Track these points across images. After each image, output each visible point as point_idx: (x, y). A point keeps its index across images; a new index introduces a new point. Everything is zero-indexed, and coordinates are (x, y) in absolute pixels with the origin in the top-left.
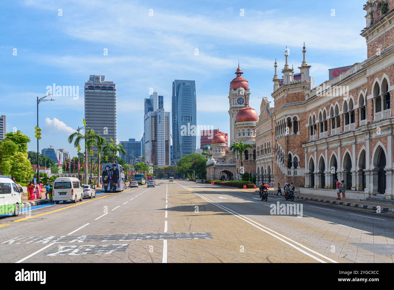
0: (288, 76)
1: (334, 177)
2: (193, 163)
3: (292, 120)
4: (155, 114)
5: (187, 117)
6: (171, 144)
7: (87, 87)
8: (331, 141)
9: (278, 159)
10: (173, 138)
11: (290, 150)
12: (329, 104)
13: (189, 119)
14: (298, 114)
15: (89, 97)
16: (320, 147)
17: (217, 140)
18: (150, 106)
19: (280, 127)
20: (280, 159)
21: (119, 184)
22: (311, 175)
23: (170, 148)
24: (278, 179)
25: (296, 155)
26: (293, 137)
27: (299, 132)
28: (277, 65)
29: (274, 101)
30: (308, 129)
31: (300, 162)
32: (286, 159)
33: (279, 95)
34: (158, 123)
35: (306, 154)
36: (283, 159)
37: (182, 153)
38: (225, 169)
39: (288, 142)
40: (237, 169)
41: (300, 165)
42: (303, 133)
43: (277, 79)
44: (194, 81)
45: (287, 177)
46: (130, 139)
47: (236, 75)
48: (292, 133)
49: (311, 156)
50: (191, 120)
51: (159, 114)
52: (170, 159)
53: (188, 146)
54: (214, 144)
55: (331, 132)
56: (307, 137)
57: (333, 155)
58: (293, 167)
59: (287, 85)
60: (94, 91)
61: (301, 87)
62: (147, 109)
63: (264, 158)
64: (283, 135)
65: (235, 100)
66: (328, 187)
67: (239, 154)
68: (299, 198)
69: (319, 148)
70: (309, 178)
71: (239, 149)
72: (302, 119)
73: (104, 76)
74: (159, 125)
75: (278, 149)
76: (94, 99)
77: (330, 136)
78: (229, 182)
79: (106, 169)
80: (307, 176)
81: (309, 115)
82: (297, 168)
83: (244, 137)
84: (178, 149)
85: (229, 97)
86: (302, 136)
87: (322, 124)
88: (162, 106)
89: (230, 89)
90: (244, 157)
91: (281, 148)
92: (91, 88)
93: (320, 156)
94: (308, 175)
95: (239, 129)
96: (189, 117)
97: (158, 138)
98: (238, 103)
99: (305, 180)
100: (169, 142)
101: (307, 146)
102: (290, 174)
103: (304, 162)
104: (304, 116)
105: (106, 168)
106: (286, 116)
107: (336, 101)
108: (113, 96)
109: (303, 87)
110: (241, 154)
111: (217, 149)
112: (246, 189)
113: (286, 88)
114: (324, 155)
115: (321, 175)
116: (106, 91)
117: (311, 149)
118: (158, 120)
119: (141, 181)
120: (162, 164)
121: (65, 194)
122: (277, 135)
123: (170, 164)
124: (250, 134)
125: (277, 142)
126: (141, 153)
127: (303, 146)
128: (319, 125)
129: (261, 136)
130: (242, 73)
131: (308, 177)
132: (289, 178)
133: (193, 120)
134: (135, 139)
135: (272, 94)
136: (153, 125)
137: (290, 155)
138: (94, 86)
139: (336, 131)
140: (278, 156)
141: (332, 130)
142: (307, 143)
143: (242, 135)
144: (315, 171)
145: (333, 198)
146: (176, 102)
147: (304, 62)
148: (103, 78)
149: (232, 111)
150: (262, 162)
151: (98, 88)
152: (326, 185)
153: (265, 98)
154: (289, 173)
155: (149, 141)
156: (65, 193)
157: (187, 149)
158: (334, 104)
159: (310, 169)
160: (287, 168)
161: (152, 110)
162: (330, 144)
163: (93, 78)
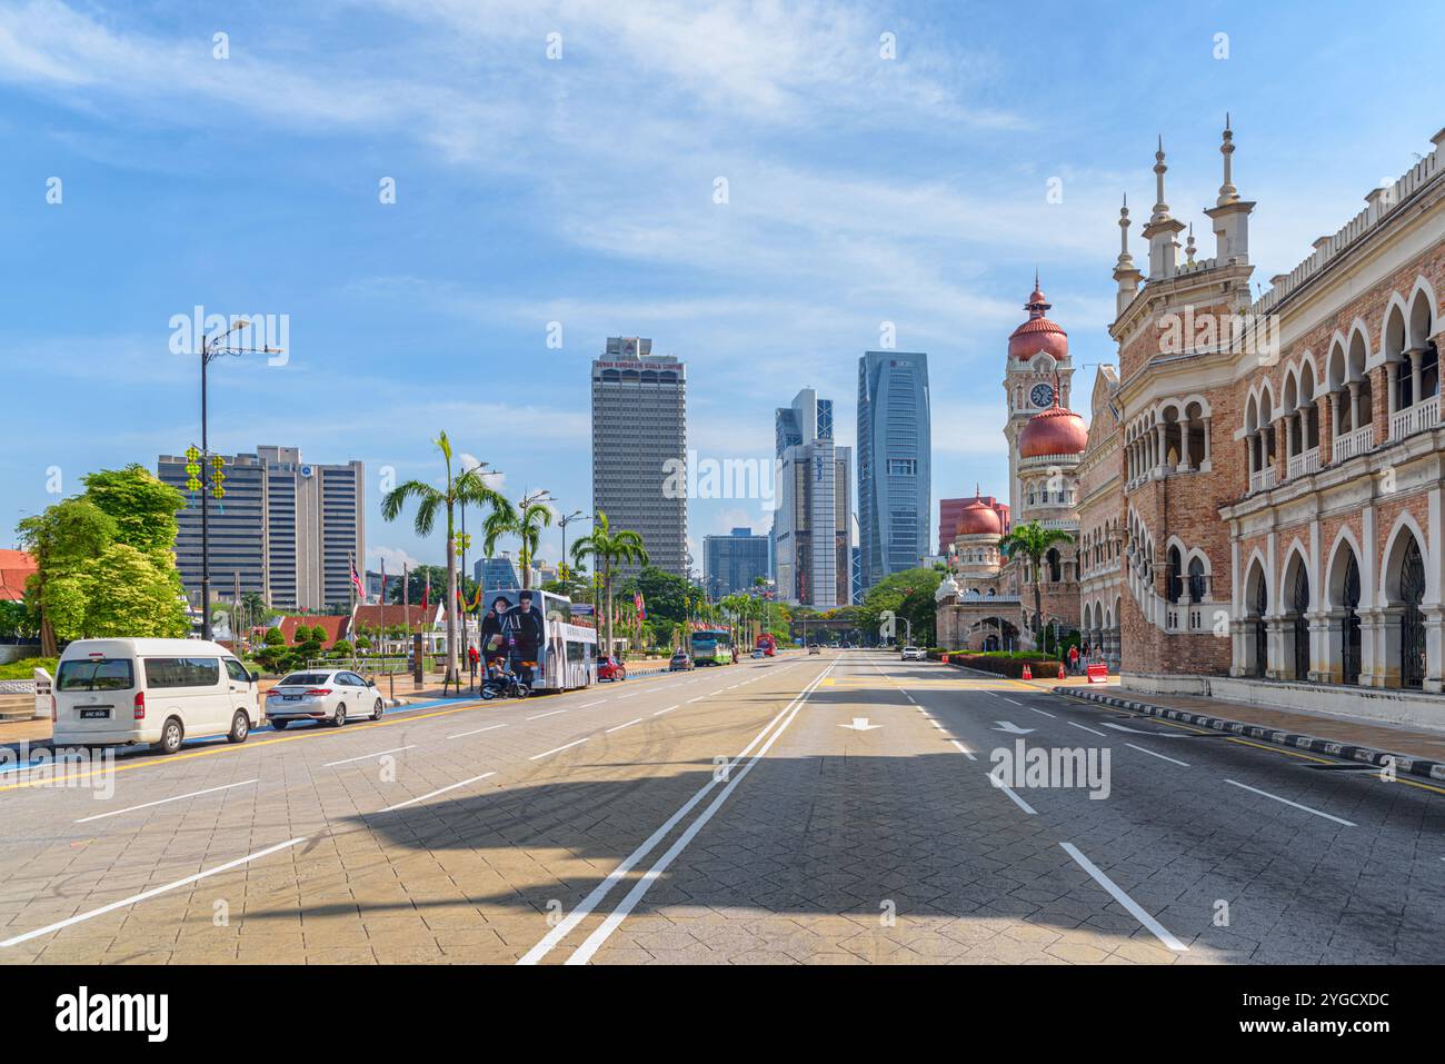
0: (1168, 249)
1: (1348, 634)
2: (906, 595)
3: (1182, 418)
4: (807, 453)
5: (902, 461)
6: (855, 541)
7: (599, 374)
8: (1334, 486)
9: (1131, 569)
10: (862, 524)
11: (1174, 533)
12: (1324, 333)
13: (909, 469)
14: (1206, 392)
15: (606, 405)
16: (1289, 513)
17: (973, 523)
18: (791, 431)
19: (1138, 447)
20: (1138, 570)
21: (542, 665)
22: (1254, 627)
23: (850, 554)
24: (1133, 643)
25: (1196, 551)
26: (1185, 484)
27: (1210, 463)
28: (1128, 217)
29: (1120, 352)
30: (1242, 449)
31: (1211, 577)
32: (1161, 566)
33: (1136, 327)
34: (816, 478)
35: (1235, 547)
36: (1149, 567)
37: (886, 570)
38: (993, 615)
39: (1166, 501)
40: (1025, 612)
41: (1212, 591)
42: (1225, 466)
43: (1129, 269)
44: (924, 356)
45: (1165, 635)
46: (735, 529)
47: (1028, 312)
48: (1183, 467)
49: (1256, 553)
50: (915, 472)
51: (817, 453)
52: (850, 586)
53: (908, 549)
54: (966, 536)
55: (1334, 448)
56: (1240, 478)
57: (1344, 542)
58: (1185, 598)
59: (1161, 282)
60: (617, 384)
61: (1217, 285)
62: (785, 439)
63: (1104, 572)
64: (1150, 477)
65: (1023, 391)
66: (1320, 676)
67: (1029, 562)
68: (1199, 721)
69: (1286, 519)
70: (1247, 638)
71: (1029, 544)
72: (1221, 410)
73: (650, 340)
74: (816, 485)
75: (1132, 530)
76: (618, 409)
77: (1332, 463)
78: (988, 657)
79: (495, 611)
80: (1240, 633)
81: (1247, 390)
82: (1203, 599)
83: (1045, 506)
84: (877, 558)
85: (1006, 384)
86: (1221, 477)
87: (1296, 420)
88: (830, 430)
89: (1010, 359)
90: (1044, 572)
91: (1142, 525)
92: (610, 375)
93: (1291, 551)
94: (1244, 627)
95: (1029, 480)
96: (909, 462)
97: (816, 524)
98: (1034, 401)
99: (1231, 648)
100: (848, 538)
101: (1238, 514)
102: (1176, 626)
103: (1226, 578)
104: (1227, 398)
105: (494, 605)
106: (1160, 400)
107: (1354, 317)
108: (676, 400)
109: (1222, 285)
110: (1036, 561)
111: (975, 553)
112: (1029, 679)
113: (1159, 292)
114: (1307, 546)
115: (1292, 626)
116: (656, 385)
117: (1255, 525)
118: (816, 472)
119: (715, 653)
120: (826, 602)
121: (103, 714)
122: (1130, 477)
123: (850, 603)
124: (1066, 496)
125: (1131, 507)
126: (767, 571)
127: (1226, 514)
128: (1284, 425)
129: (1094, 498)
130: (1048, 307)
131: (1244, 636)
132: (1171, 638)
133: (920, 472)
134: (749, 529)
135: (1111, 326)
136: (801, 485)
137: (1175, 552)
138: (618, 369)
139: (1354, 443)
140: (1132, 559)
141: (1336, 439)
142: (1238, 503)
143: (1038, 499)
144: (1270, 613)
145: (1342, 723)
146: (869, 416)
147: (1226, 190)
148: (647, 345)
149: (1016, 429)
150: (1098, 586)
151: (630, 375)
152: (1314, 667)
153: (1106, 368)
154: (1172, 620)
155: (786, 535)
156: (105, 712)
157: (903, 558)
158: (1346, 333)
159: (1249, 604)
160: (1163, 599)
161: (801, 443)
162: (1331, 498)
163: (618, 347)
